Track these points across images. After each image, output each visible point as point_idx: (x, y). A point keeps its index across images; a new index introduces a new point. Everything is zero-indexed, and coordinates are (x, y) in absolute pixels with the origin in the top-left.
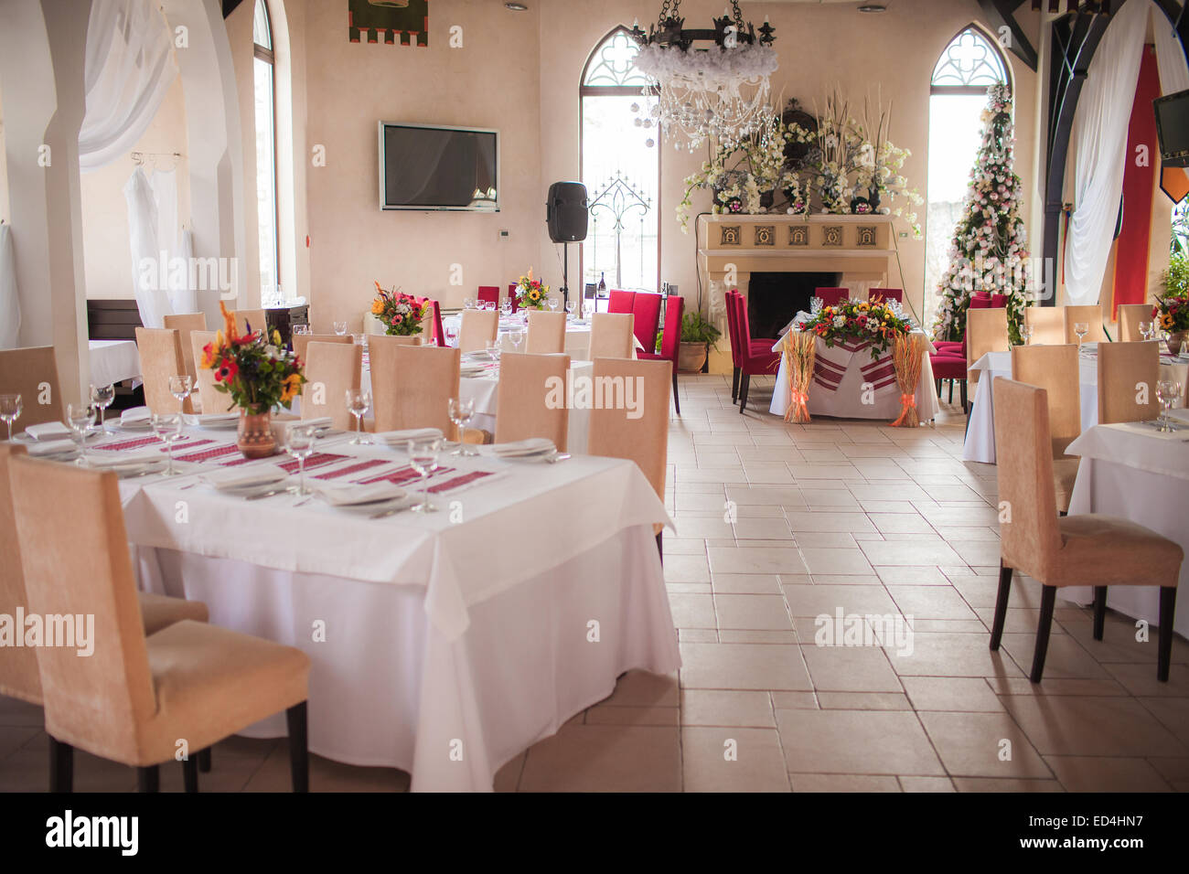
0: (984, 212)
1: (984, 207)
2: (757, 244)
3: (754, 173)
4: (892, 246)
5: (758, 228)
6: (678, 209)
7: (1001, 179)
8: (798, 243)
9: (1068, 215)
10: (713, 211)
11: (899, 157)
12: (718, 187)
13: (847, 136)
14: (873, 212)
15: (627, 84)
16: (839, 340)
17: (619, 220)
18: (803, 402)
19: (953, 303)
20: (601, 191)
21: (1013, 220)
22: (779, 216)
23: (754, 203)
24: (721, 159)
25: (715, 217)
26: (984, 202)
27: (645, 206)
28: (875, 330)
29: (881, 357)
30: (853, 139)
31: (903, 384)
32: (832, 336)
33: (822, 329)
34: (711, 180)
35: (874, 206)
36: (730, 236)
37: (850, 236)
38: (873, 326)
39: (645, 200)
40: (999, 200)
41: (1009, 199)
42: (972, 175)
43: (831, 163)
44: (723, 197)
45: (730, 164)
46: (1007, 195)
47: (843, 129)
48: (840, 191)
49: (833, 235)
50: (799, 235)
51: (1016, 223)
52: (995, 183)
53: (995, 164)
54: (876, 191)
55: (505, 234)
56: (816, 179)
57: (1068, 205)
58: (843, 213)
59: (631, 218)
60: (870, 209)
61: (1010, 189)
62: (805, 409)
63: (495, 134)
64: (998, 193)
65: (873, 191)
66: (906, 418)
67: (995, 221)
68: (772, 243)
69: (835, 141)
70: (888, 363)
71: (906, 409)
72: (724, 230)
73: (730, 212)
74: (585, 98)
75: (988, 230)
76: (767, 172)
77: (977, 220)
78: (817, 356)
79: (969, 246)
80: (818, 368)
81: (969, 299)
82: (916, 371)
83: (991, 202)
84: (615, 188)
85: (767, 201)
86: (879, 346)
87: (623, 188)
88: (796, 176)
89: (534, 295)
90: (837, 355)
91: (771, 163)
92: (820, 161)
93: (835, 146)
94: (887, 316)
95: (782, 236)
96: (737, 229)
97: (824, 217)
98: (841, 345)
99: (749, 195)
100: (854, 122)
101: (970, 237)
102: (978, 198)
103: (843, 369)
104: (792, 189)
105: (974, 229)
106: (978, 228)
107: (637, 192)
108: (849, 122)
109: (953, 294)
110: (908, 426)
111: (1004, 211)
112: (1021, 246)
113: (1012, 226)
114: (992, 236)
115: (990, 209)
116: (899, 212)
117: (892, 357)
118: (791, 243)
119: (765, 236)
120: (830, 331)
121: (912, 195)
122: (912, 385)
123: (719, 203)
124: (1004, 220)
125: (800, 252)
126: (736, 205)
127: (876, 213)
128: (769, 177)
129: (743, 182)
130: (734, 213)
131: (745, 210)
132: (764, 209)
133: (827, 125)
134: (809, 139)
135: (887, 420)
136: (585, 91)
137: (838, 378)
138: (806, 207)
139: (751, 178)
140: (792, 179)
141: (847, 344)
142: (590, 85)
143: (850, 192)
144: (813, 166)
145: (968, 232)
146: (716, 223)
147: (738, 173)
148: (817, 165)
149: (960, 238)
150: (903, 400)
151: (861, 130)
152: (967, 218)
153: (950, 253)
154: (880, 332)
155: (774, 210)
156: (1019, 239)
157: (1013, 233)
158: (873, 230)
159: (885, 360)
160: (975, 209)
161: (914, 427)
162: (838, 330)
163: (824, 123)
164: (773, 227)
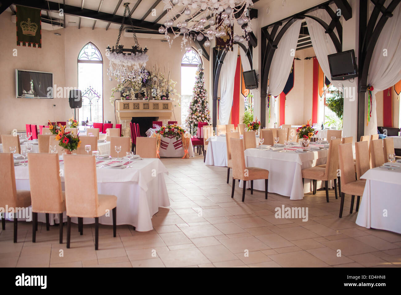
0: (198, 100)
1: (198, 98)
2: (134, 109)
3: (133, 88)
4: (172, 110)
5: (134, 104)
6: (110, 98)
7: (202, 90)
8: (146, 108)
9: (219, 100)
10: (121, 99)
11: (174, 84)
12: (122, 92)
13: (159, 78)
14: (167, 99)
15: (92, 59)
16: (167, 136)
17: (90, 101)
18: (158, 153)
19: (190, 125)
20: (85, 92)
21: (205, 102)
22: (141, 100)
23: (133, 97)
24: (123, 84)
25: (122, 101)
26: (198, 97)
27: (99, 97)
28: (177, 132)
29: (178, 140)
30: (161, 79)
31: (185, 147)
32: (165, 134)
33: (162, 132)
34: (120, 89)
35: (167, 98)
36: (126, 106)
37: (161, 106)
38: (176, 131)
39: (99, 95)
40: (202, 96)
41: (204, 96)
42: (194, 89)
43: (155, 85)
44: (124, 95)
45: (126, 85)
46: (204, 95)
47: (158, 75)
48: (158, 93)
49: (156, 106)
50: (146, 106)
51: (206, 103)
52: (200, 92)
53: (200, 86)
54: (168, 93)
55: (55, 106)
56: (151, 90)
57: (219, 98)
58: (159, 100)
59: (94, 101)
60: (166, 98)
61: (204, 93)
62: (158, 155)
63: (52, 74)
64: (201, 94)
65: (167, 93)
66: (186, 156)
67: (201, 102)
68: (138, 108)
69: (156, 79)
70: (180, 141)
71: (186, 154)
72: (124, 104)
73: (126, 99)
74: (79, 63)
75: (199, 105)
76: (137, 88)
77: (196, 102)
78: (161, 140)
79: (194, 109)
80: (161, 144)
81: (195, 124)
82: (188, 143)
83: (199, 97)
84: (89, 91)
85: (137, 96)
86: (178, 137)
87: (92, 91)
88: (145, 89)
89: (75, 124)
90: (166, 140)
91: (138, 85)
92: (152, 84)
93: (156, 80)
94: (180, 129)
95: (141, 106)
96: (128, 104)
97: (153, 101)
98: (168, 137)
99: (132, 94)
100: (161, 73)
101: (194, 106)
102: (196, 95)
103: (168, 143)
104: (145, 92)
105: (195, 104)
106: (196, 104)
107: (96, 93)
108: (160, 74)
109: (190, 123)
110: (187, 158)
111: (203, 99)
112: (208, 109)
113: (205, 104)
114: (200, 106)
115: (200, 99)
116: (174, 99)
117: (181, 140)
118: (144, 109)
119: (136, 106)
120: (164, 133)
121: (178, 94)
122: (187, 147)
123: (123, 96)
124: (203, 102)
125: (147, 111)
126: (128, 97)
127: (168, 100)
128: (137, 89)
129: (130, 90)
130: (127, 100)
131: (130, 99)
132: (136, 98)
133: (154, 74)
134: (149, 78)
135: (180, 157)
136: (79, 61)
137: (167, 146)
138: (148, 98)
139: (132, 89)
140: (144, 89)
141: (169, 136)
142: (80, 59)
143: (161, 94)
144: (150, 86)
145: (194, 105)
146: (122, 102)
147: (128, 88)
148: (151, 85)
149: (191, 107)
150: (185, 151)
151: (163, 76)
152: (193, 101)
153: (189, 111)
154: (178, 133)
155: (139, 99)
156: (207, 107)
157: (206, 105)
158: (167, 104)
159: (179, 141)
160: (195, 99)
161: (188, 158)
162: (167, 133)
163: (153, 74)
164: (139, 104)
